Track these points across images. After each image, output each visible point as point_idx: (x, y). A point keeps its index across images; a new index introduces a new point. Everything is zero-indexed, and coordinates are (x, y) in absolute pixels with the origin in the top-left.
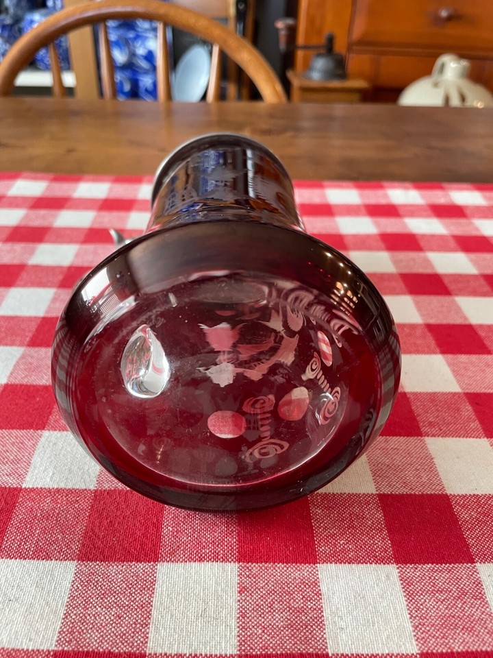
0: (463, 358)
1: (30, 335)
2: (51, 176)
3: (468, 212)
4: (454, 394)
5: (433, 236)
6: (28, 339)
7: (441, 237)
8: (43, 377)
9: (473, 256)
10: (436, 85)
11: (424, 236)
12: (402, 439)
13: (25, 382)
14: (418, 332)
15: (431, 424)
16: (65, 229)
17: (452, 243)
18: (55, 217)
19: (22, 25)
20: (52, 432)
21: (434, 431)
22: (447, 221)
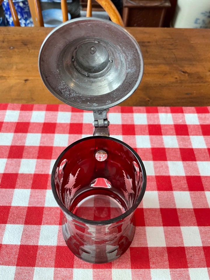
1: (24, 217)
3: (189, 130)
6: (24, 220)
8: (31, 241)
12: (143, 270)
13: (26, 244)
17: (179, 155)
20: (37, 268)
21: (154, 266)
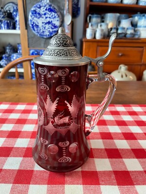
0: (114, 160)
2: (10, 103)
3: (120, 113)
4: (110, 171)
5: (110, 121)
7: (112, 121)
9: (120, 127)
10: (119, 72)
11: (107, 120)
12: (94, 186)
14: (103, 151)
15: (103, 181)
16: (11, 119)
17: (115, 123)
18: (9, 115)
19: (11, 57)
21: (103, 183)
22: (114, 116)
